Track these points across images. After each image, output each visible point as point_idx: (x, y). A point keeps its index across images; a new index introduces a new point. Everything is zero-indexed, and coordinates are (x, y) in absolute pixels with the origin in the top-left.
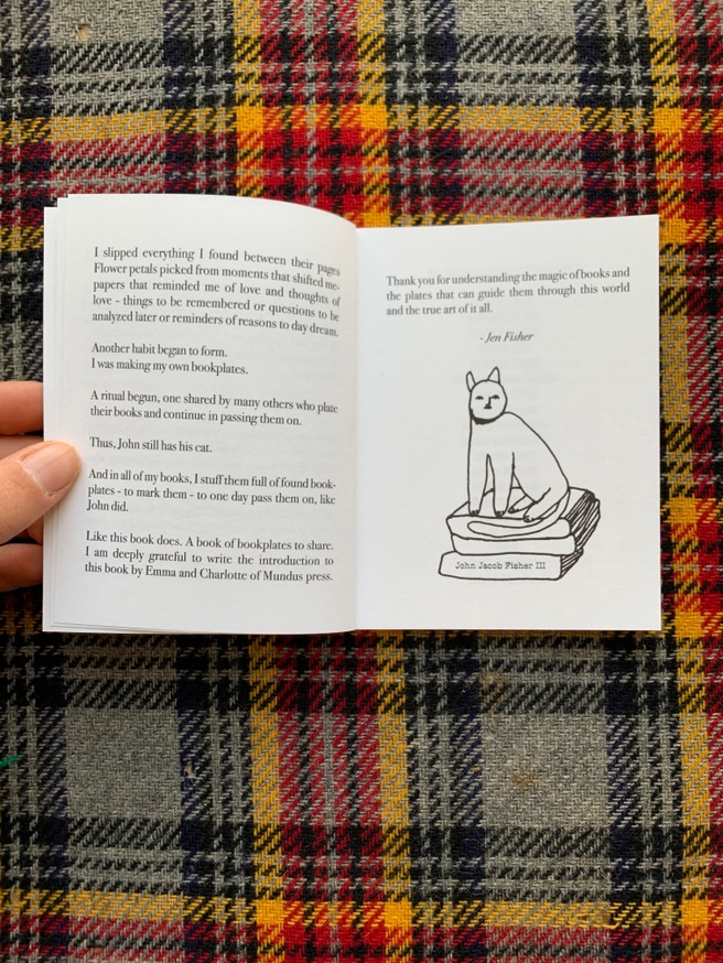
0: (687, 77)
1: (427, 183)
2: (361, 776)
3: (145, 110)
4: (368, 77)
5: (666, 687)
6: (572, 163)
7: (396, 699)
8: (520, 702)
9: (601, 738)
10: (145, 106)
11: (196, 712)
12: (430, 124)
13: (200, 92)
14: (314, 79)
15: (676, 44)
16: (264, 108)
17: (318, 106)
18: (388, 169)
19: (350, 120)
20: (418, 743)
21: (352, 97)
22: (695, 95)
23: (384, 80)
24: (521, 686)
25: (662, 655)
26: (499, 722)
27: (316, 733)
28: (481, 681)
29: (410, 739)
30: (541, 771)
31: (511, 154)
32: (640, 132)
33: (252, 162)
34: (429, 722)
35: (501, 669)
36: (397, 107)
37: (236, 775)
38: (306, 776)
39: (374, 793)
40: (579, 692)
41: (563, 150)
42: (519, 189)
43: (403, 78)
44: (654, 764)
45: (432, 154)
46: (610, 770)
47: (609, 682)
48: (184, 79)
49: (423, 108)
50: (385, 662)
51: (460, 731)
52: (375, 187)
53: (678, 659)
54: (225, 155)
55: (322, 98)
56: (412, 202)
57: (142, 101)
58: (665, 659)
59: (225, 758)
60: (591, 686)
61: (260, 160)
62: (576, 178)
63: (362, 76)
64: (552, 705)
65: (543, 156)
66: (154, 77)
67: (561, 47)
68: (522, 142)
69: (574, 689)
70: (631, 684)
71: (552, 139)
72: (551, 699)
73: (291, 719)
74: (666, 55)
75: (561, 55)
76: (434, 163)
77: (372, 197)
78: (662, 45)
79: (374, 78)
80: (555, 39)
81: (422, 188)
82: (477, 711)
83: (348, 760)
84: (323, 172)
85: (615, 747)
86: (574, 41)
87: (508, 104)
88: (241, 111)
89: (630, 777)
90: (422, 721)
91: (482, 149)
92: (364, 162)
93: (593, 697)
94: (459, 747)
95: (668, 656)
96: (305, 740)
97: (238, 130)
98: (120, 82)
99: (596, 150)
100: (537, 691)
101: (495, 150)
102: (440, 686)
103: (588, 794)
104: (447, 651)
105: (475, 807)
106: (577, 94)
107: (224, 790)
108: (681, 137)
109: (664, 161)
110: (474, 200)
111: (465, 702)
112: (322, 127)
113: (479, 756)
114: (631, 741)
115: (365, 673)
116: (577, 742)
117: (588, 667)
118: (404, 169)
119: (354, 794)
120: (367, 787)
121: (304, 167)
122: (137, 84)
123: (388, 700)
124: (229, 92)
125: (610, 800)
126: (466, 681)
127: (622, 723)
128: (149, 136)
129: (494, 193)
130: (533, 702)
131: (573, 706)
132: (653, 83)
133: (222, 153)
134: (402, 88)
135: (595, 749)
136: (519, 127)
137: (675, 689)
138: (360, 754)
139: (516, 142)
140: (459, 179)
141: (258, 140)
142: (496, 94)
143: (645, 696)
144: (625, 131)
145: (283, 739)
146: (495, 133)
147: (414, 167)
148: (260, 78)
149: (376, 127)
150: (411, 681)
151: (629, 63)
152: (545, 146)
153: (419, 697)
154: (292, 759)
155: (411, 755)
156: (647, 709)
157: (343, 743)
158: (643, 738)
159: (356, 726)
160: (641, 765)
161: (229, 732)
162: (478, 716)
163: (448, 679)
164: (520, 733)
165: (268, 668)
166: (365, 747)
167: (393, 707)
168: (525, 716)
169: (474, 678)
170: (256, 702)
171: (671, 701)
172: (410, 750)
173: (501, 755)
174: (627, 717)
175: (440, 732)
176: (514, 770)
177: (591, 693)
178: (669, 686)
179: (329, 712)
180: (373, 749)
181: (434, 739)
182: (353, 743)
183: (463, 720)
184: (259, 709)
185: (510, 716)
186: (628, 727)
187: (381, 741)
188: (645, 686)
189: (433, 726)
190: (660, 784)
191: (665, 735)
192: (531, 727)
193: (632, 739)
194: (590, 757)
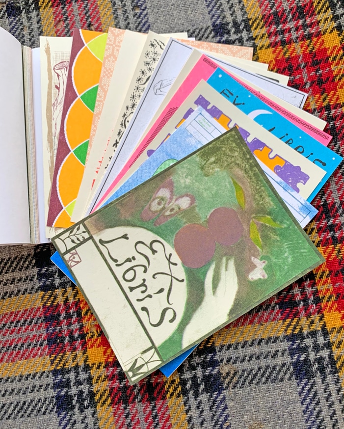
0: (271, 33)
5: (327, 359)
7: (176, 389)
8: (245, 381)
9: (296, 395)
11: (68, 413)
15: (262, 19)
20: (191, 413)
22: (277, 40)
24: (244, 371)
25: (321, 340)
26: (235, 394)
27: (135, 415)
28: (221, 371)
29: (187, 411)
30: (265, 420)
34: (196, 400)
35: (231, 362)
40: (278, 369)
44: (330, 406)
46: (305, 414)
47: (293, 360)
51: (214, 401)
53: (331, 341)
58: (323, 342)
60: (283, 365)
64: (264, 379)
67: (205, 31)
69: (274, 368)
70: (306, 360)
72: (262, 376)
73: (120, 409)
74: (258, 25)
75: (206, 35)
78: (255, 20)
80: (202, 29)
82: (222, 389)
85: (305, 399)
86: (211, 28)
89: (317, 417)
90: (192, 399)
94: (215, 412)
95: (325, 340)
96: (129, 421)
100: (254, 372)
102: (199, 378)
104: (200, 357)
108: (274, 62)
111: (214, 384)
113: (227, 416)
114: (313, 395)
116: (282, 400)
117: (280, 354)
123: (171, 390)
126: (213, 372)
127: (306, 384)
130: (253, 379)
131: (276, 378)
132: (254, 39)
135: (294, 402)
137: (333, 359)
143: (316, 366)
145: (117, 421)
150: (182, 377)
151: (240, 32)
153: (188, 386)
155: (189, 420)
156: (319, 374)
157: (150, 419)
158: (321, 391)
159: (156, 408)
160: (322, 408)
161: (86, 422)
162: (223, 392)
163: (203, 373)
164: (248, 399)
165: (103, 381)
166: (163, 420)
167: (175, 394)
168: (249, 388)
169: (217, 370)
170: (99, 402)
171: (332, 367)
172: (188, 418)
173: (240, 414)
174: (308, 380)
175: (203, 405)
176: (249, 422)
177: (284, 369)
178: (329, 358)
179: (139, 402)
180: (167, 420)
181: (201, 410)
182: (156, 418)
183: (215, 396)
184: (101, 406)
185: (241, 389)
186: (310, 386)
187: (171, 415)
188: (315, 360)
189: (199, 402)
190: (336, 418)
191: (333, 388)
192: (254, 394)
193: (313, 393)
194: (291, 407)
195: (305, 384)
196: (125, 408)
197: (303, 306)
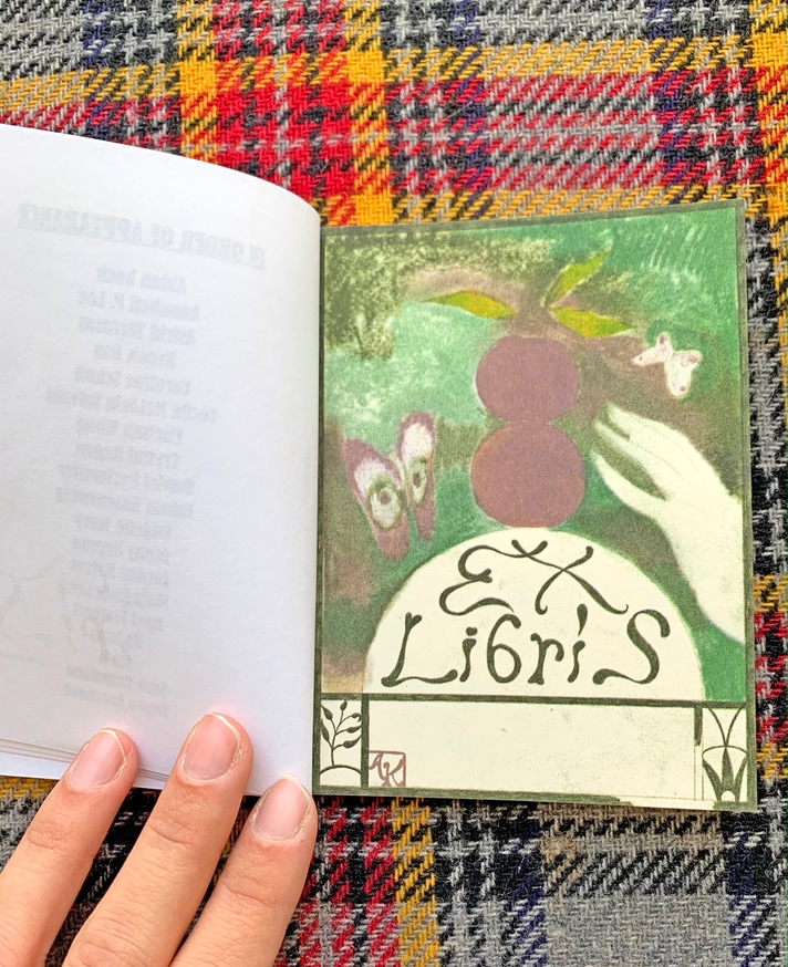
1: (441, 151)
3: (57, 71)
4: (357, 15)
6: (641, 114)
7: (421, 880)
8: (600, 881)
9: (722, 930)
10: (57, 66)
12: (442, 72)
13: (131, 45)
14: (284, 21)
16: (218, 62)
17: (290, 56)
18: (387, 135)
19: (333, 73)
20: (453, 944)
21: (336, 43)
23: (378, 19)
24: (601, 856)
26: (570, 910)
27: (308, 932)
28: (542, 851)
29: (443, 938)
31: (555, 107)
32: (735, 68)
33: (202, 135)
34: (469, 913)
35: (570, 833)
36: (396, 53)
40: (686, 862)
41: (628, 97)
42: (569, 154)
43: (403, 14)
45: (448, 113)
47: (729, 846)
48: (108, 30)
49: (431, 51)
50: (404, 828)
51: (515, 923)
52: (369, 161)
54: (165, 126)
55: (295, 46)
56: (422, 178)
57: (52, 60)
60: (703, 854)
61: (214, 131)
62: (648, 135)
63: (348, 15)
64: (648, 883)
65: (601, 108)
66: (69, 27)
68: (570, 90)
69: (679, 858)
70: (759, 849)
71: (612, 83)
72: (646, 874)
76: (450, 124)
77: (365, 175)
79: (365, 15)
81: (434, 158)
82: (539, 894)
84: (298, 143)
87: (548, 41)
88: (185, 67)
90: (460, 910)
91: (515, 102)
92: (354, 128)
93: (707, 869)
94: (514, 948)
97: (182, 94)
98: (24, 38)
99: (674, 96)
100: (625, 863)
101: (534, 102)
102: (484, 860)
106: (643, 22)
109: (771, 104)
110: (507, 171)
111: (519, 880)
112: (296, 84)
113: (543, 960)
114: (767, 935)
115: (375, 844)
116: (687, 938)
117: (699, 826)
118: (410, 135)
121: (271, 137)
122: (47, 38)
123: (409, 882)
124: (168, 44)
126: (521, 851)
127: (751, 907)
128: (62, 106)
129: (535, 160)
130: (620, 879)
131: (679, 883)
133: (160, 124)
134: (402, 27)
135: (714, 948)
136: (565, 71)
139: (561, 91)
140: (485, 144)
141: (210, 105)
142: (532, 28)
143: (784, 866)
144: (714, 67)
146: (533, 81)
147: (422, 131)
148: (211, 23)
149: (369, 80)
150: (441, 854)
152: (604, 94)
153: (454, 877)
155: (446, 960)
157: (347, 946)
159: (365, 921)
162: (539, 902)
163: (495, 849)
164: (601, 926)
166: (379, 950)
167: (417, 892)
168: (607, 899)
169: (533, 846)
172: (443, 954)
173: (576, 958)
174: (759, 898)
175: (485, 926)
177: (703, 864)
179: (325, 901)
180: (390, 953)
181: (478, 937)
182: (361, 945)
183: (518, 908)
185: (587, 901)
186: (760, 913)
187: (401, 941)
188: (782, 851)
189: (476, 919)
192: (617, 916)
193: (766, 930)
194: (706, 958)
195: (748, 906)
197: (773, 715)
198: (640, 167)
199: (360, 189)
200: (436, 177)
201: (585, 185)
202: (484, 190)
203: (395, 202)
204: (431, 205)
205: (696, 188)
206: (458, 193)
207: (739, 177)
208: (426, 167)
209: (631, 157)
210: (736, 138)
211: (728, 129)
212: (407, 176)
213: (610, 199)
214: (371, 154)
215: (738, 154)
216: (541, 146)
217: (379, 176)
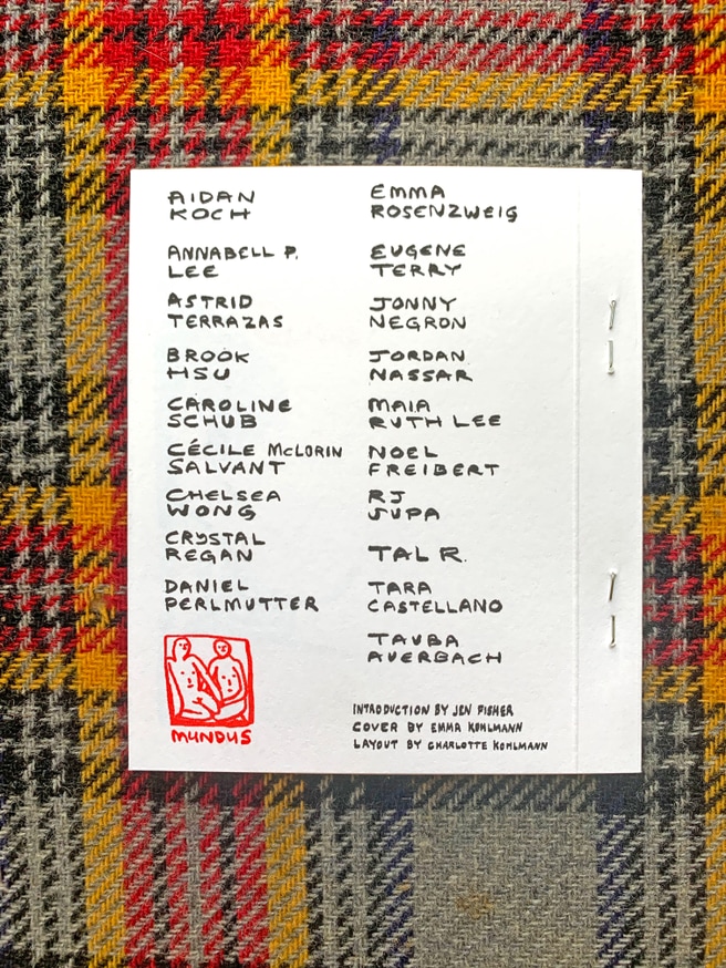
1: (346, 22)
2: (240, 893)
5: (687, 776)
8: (470, 795)
9: (587, 847)
11: (6, 798)
20: (320, 849)
25: (682, 729)
26: (439, 822)
27: (176, 831)
29: (309, 844)
30: (498, 892)
34: (337, 820)
37: (63, 887)
38: (162, 888)
39: (259, 917)
42: (484, 31)
44: (666, 886)
46: (601, 894)
51: (381, 834)
52: (267, 29)
53: (706, 734)
56: (324, 51)
58: (686, 734)
59: (47, 863)
62: (571, 14)
64: (518, 799)
73: (140, 810)
77: (263, 44)
81: (338, 29)
82: (408, 806)
83: (221, 870)
85: (609, 860)
89: (630, 904)
90: (328, 817)
93: (577, 788)
94: (380, 855)
95: (691, 730)
96: (160, 841)
103: (568, 926)
105: (402, 940)
107: (46, 907)
110: (416, 47)
113: (409, 869)
114: (633, 854)
116: (553, 853)
119: (230, 917)
120: (249, 907)
125: (600, 936)
127: (619, 827)
129: (446, 36)
130: (490, 795)
131: (549, 800)
135: (580, 864)
137: (701, 779)
138: (238, 863)
140: (393, 15)
143: (655, 787)
145: (129, 838)
154: (142, 867)
155: (312, 864)
156: (657, 807)
157: (214, 846)
158: (651, 849)
159: (232, 824)
160: (646, 887)
161: (52, 826)
162: (408, 812)
164: (468, 838)
165: (106, 738)
166: (246, 852)
167: (286, 797)
168: (477, 813)
170: (91, 785)
171: (693, 796)
172: (309, 859)
173: (441, 868)
174: (627, 818)
175: (353, 833)
176: (460, 890)
178: (692, 774)
179: (192, 801)
180: (257, 854)
181: (345, 844)
182: (228, 846)
183: (387, 818)
184: (94, 796)
185: (456, 814)
186: (628, 833)
187: (267, 845)
188: (655, 774)
189: (343, 826)
190: (673, 914)
191: (683, 845)
192: (485, 830)
193: (632, 849)
194: (571, 874)
195: (617, 825)
196: (155, 810)
197: (657, 639)
198: (560, 49)
199: (256, 59)
200: (339, 51)
201: (499, 68)
202: (389, 69)
203: (294, 77)
204: (333, 81)
205: (618, 76)
206: (362, 70)
207: (666, 66)
208: (329, 38)
209: (551, 38)
210: (665, 21)
211: (658, 12)
212: (308, 48)
213: (525, 84)
214: (270, 21)
215: (667, 40)
216: (455, 20)
217: (278, 46)
